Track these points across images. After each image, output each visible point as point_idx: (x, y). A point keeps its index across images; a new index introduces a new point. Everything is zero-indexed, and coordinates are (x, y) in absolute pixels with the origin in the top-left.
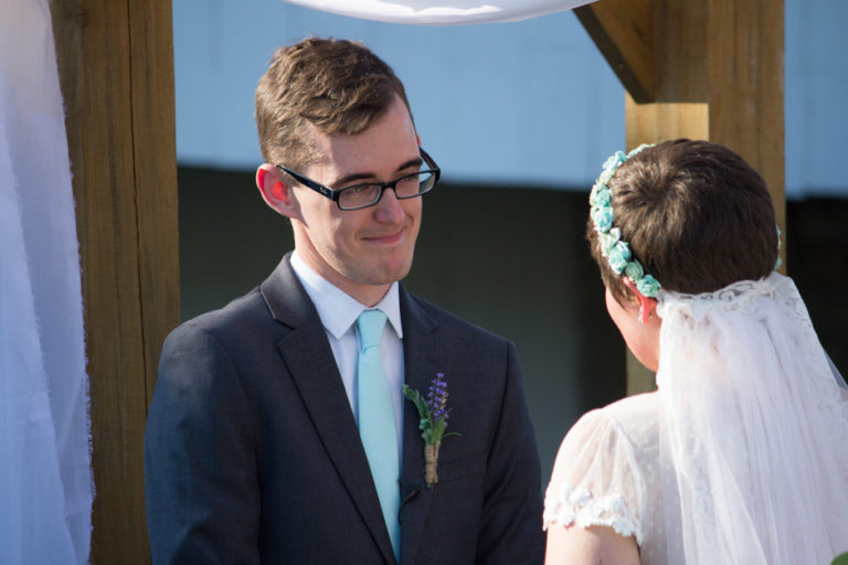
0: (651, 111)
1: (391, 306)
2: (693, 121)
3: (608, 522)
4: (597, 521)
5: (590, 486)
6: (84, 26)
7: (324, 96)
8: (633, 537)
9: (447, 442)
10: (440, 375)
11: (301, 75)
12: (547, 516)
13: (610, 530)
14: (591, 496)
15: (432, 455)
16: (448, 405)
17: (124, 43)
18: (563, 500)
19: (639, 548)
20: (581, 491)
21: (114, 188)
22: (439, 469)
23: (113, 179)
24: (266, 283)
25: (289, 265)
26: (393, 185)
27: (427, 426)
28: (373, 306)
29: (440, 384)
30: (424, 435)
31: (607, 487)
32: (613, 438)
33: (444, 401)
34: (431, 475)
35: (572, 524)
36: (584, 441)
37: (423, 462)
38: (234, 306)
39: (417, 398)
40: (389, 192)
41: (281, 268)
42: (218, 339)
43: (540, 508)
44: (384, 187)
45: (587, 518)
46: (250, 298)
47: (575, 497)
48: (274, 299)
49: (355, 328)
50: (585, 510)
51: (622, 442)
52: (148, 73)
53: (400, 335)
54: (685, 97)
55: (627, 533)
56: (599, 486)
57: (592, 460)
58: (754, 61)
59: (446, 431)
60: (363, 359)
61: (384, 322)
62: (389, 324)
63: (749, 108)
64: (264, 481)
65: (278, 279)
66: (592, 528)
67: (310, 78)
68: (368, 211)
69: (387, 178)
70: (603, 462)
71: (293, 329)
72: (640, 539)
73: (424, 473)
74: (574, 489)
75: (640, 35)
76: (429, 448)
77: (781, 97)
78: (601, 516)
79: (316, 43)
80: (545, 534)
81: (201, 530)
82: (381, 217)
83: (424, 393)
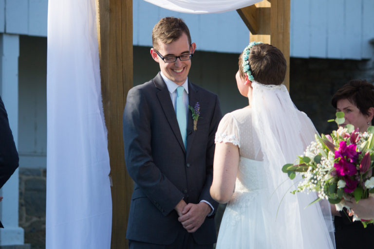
0: (256, 36)
1: (186, 85)
2: (266, 39)
3: (231, 142)
4: (228, 141)
5: (227, 132)
6: (110, 13)
7: (164, 33)
8: (238, 146)
9: (199, 120)
10: (198, 103)
11: (160, 27)
12: (216, 140)
13: (232, 144)
14: (227, 135)
15: (195, 123)
16: (200, 110)
17: (120, 17)
18: (220, 136)
19: (239, 149)
20: (225, 133)
21: (117, 54)
22: (197, 127)
23: (117, 51)
24: (154, 79)
25: (160, 74)
26: (179, 57)
27: (194, 116)
28: (181, 86)
29: (197, 105)
30: (193, 118)
31: (231, 133)
32: (232, 120)
33: (199, 109)
34: (195, 128)
35: (222, 142)
36: (225, 121)
37: (193, 125)
38: (146, 84)
39: (192, 109)
40: (178, 59)
41: (158, 75)
42: (141, 91)
43: (214, 138)
44: (177, 57)
45: (225, 141)
46: (150, 82)
47: (223, 135)
48: (156, 82)
49: (176, 91)
50: (225, 139)
51: (235, 121)
52: (126, 25)
53: (188, 92)
54: (264, 33)
55: (236, 145)
56: (229, 132)
57: (227, 126)
58: (282, 25)
59: (199, 117)
60: (178, 99)
61: (183, 90)
62: (185, 90)
63: (281, 36)
64: (152, 127)
65: (157, 78)
66: (227, 143)
67: (162, 28)
68: (173, 63)
69: (178, 55)
70: (230, 126)
71: (160, 90)
72: (239, 147)
73: (193, 128)
74: (223, 133)
75: (254, 17)
76: (195, 121)
77: (289, 34)
78: (229, 140)
79: (167, 18)
80: (215, 144)
81: (137, 140)
82: (176, 65)
83: (194, 107)
